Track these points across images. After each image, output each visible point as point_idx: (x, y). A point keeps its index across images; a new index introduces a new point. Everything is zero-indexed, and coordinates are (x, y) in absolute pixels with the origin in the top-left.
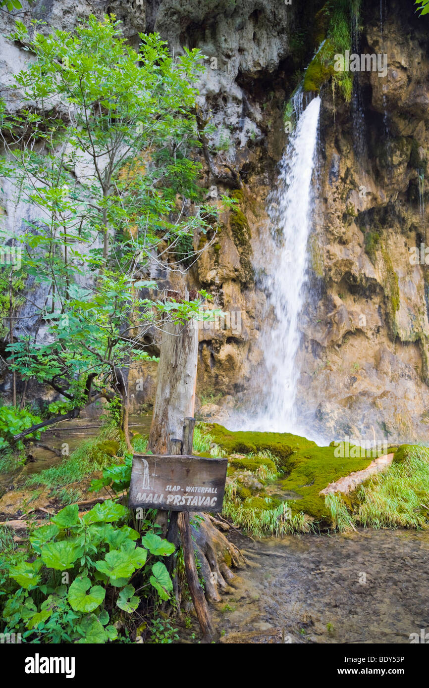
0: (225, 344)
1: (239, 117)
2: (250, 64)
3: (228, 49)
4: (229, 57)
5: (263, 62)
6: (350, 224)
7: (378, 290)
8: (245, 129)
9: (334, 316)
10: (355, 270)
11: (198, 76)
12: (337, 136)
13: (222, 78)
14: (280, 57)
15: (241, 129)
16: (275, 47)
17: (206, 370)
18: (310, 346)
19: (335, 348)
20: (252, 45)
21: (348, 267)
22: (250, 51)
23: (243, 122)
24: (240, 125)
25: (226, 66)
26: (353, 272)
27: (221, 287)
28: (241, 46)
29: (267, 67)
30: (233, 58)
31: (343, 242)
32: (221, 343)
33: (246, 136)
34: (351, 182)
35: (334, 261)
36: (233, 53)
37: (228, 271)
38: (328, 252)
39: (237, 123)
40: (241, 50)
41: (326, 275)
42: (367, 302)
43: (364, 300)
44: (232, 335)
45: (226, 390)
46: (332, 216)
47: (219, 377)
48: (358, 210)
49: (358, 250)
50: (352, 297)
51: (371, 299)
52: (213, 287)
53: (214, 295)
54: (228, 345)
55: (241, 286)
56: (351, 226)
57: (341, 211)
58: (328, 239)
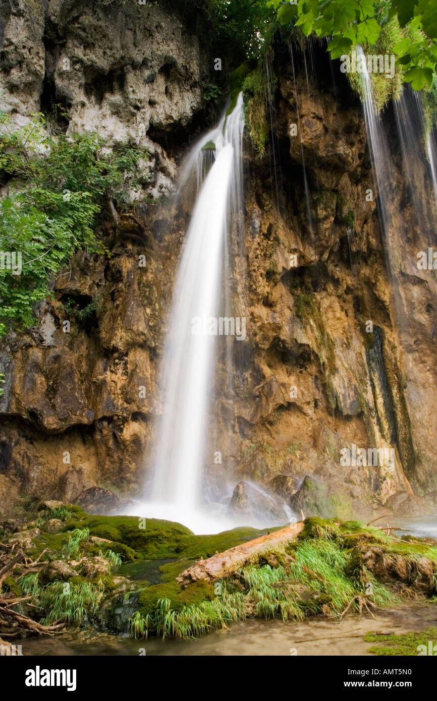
0: (130, 422)
1: (151, 171)
2: (162, 117)
3: (136, 100)
4: (137, 108)
5: (175, 116)
6: (276, 285)
7: (312, 358)
8: (158, 184)
9: (263, 387)
10: (285, 334)
11: (104, 127)
12: (257, 191)
13: (131, 129)
14: (193, 110)
15: (153, 185)
16: (187, 101)
17: (108, 455)
18: (237, 425)
19: (266, 427)
20: (164, 98)
21: (276, 332)
22: (162, 104)
23: (156, 176)
24: (152, 180)
25: (134, 118)
26: (282, 338)
27: (126, 355)
28: (152, 98)
29: (180, 120)
30: (143, 110)
31: (268, 303)
32: (125, 420)
33: (159, 192)
34: (274, 238)
35: (259, 324)
36: (143, 104)
37: (134, 335)
38: (252, 314)
39: (149, 178)
40: (152, 103)
41: (251, 340)
42: (301, 372)
43: (298, 371)
44: (139, 409)
45: (133, 479)
46: (254, 274)
47: (124, 462)
48: (284, 268)
49: (288, 313)
50: (284, 367)
51: (306, 369)
52: (116, 355)
53: (117, 364)
54: (134, 422)
55: (151, 353)
56: (278, 286)
57: (264, 269)
58: (252, 300)
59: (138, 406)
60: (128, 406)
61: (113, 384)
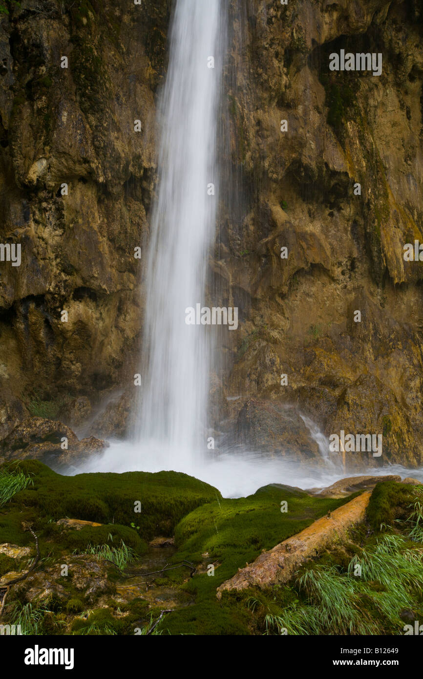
0: (72, 302)
6: (298, 70)
10: (309, 157)
17: (38, 352)
21: (296, 151)
26: (305, 161)
27: (60, 194)
31: (285, 103)
32: (64, 300)
35: (270, 140)
37: (71, 163)
38: (259, 123)
41: (256, 167)
42: (331, 215)
43: (327, 212)
44: (85, 283)
45: (78, 387)
46: (264, 52)
47: (63, 362)
48: (313, 41)
49: (315, 118)
50: (305, 206)
51: (339, 209)
52: (42, 194)
53: (45, 210)
54: (77, 303)
55: (98, 191)
56: (302, 73)
57: (281, 42)
58: (259, 99)
59: (83, 278)
60: (68, 278)
61: (42, 243)
